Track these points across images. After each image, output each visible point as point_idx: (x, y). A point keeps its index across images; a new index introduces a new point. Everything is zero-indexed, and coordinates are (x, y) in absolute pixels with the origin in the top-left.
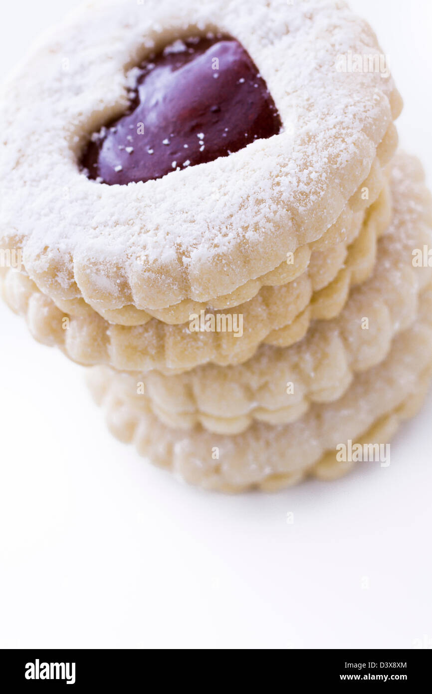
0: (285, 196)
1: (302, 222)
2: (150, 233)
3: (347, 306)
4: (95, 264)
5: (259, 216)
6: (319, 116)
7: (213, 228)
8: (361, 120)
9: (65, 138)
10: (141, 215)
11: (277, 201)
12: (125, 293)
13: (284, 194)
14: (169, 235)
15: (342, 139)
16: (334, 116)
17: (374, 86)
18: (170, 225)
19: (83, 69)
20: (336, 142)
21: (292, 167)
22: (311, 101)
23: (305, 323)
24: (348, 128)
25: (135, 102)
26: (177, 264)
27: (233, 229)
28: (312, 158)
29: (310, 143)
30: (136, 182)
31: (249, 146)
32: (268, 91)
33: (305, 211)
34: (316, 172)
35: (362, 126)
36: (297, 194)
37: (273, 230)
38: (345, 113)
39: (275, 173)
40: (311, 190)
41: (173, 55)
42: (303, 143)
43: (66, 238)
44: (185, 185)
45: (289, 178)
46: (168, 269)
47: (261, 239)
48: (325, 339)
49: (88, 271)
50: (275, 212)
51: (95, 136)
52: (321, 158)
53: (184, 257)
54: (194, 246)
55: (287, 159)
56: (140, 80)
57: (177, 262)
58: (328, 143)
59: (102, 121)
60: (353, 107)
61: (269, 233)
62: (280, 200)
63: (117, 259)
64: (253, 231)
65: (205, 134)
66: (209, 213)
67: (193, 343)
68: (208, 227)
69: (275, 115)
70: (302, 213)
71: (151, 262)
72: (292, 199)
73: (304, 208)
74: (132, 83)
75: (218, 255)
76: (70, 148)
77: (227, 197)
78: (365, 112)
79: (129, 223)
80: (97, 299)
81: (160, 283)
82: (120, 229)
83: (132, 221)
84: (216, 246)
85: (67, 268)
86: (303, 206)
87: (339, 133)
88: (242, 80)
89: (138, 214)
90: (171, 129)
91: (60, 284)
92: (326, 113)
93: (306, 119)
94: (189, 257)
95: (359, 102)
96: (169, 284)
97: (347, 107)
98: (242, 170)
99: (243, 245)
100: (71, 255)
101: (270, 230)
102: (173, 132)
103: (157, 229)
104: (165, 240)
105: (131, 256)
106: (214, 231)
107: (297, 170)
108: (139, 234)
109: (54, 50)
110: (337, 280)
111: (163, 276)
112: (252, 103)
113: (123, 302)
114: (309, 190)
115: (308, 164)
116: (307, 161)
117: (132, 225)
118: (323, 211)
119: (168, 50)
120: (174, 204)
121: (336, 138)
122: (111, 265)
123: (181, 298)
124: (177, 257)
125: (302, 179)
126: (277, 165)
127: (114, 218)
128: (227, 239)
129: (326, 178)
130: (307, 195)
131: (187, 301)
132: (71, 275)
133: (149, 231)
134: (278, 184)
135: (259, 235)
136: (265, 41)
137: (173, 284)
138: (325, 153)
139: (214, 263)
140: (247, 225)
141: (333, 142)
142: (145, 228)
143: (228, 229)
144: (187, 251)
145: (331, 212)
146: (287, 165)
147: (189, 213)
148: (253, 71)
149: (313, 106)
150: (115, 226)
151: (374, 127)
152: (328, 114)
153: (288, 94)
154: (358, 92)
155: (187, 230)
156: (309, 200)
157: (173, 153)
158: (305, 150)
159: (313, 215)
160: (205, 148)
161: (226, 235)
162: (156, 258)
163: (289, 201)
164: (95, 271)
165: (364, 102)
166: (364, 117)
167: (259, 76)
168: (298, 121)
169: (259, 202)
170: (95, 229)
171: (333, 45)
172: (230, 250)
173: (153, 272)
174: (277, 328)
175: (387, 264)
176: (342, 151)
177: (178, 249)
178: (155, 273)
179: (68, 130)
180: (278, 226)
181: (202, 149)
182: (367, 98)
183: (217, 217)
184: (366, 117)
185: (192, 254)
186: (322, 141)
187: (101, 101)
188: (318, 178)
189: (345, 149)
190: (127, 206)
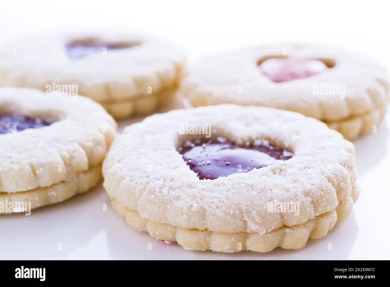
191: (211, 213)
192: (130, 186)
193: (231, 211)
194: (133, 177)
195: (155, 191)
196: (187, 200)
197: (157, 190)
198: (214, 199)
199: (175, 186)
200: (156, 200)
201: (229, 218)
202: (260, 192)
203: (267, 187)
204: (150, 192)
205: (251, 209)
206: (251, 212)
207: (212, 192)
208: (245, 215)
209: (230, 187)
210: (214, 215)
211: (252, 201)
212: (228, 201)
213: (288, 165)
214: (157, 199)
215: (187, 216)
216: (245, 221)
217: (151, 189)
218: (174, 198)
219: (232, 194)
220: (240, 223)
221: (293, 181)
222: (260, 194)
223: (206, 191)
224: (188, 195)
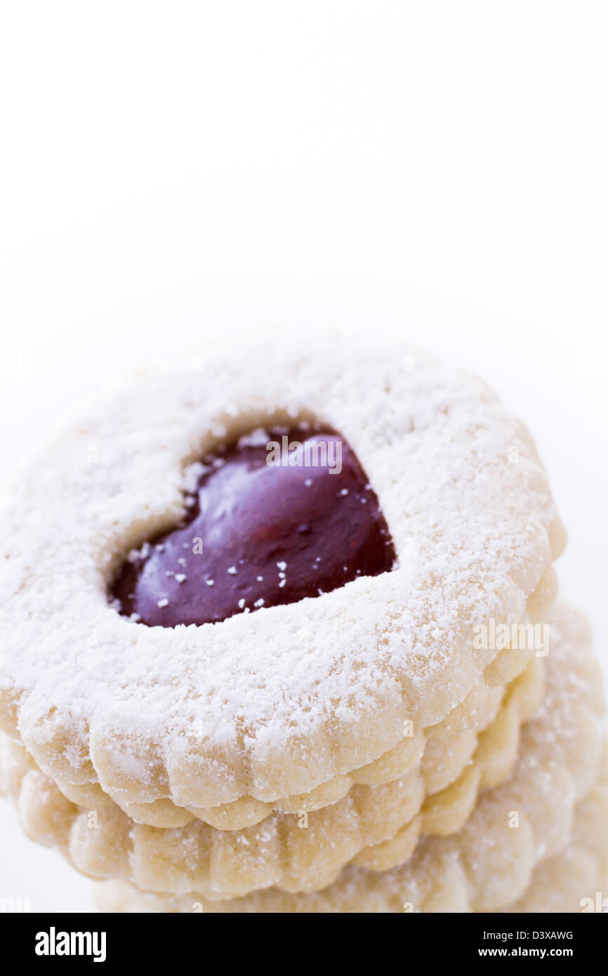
0: (395, 659)
1: (416, 698)
2: (201, 698)
3: (472, 818)
4: (120, 737)
5: (356, 686)
6: (449, 550)
7: (291, 698)
8: (507, 560)
9: (92, 555)
10: (189, 672)
11: (383, 665)
12: (160, 781)
13: (393, 657)
14: (228, 703)
15: (479, 584)
16: (469, 552)
17: (529, 514)
18: (230, 689)
19: (124, 460)
20: (471, 588)
21: (406, 619)
22: (439, 528)
23: (412, 839)
24: (489, 569)
25: (193, 512)
26: (235, 745)
27: (318, 701)
28: (436, 608)
29: (435, 588)
30: (187, 625)
31: (349, 585)
32: (379, 510)
33: (421, 682)
34: (440, 629)
35: (509, 567)
36: (411, 657)
37: (374, 706)
38: (486, 548)
39: (382, 626)
40: (432, 653)
41: (250, 449)
42: (425, 586)
43: (82, 697)
44: (254, 634)
45: (402, 635)
46: (222, 751)
47: (357, 719)
48: (438, 862)
49: (110, 747)
50: (379, 682)
51: (134, 556)
52: (448, 610)
53: (246, 737)
54: (262, 722)
55: (401, 608)
56: (203, 481)
57: (236, 743)
58: (459, 589)
59: (145, 535)
60: (497, 541)
61: (369, 710)
62: (387, 664)
63: (152, 732)
64: (347, 706)
65: (288, 563)
66: (287, 677)
67: (251, 859)
68: (284, 697)
69: (387, 543)
70: (417, 686)
71: (199, 741)
72: (404, 665)
73: (420, 679)
74: (191, 485)
75: (295, 738)
76: (98, 569)
77: (312, 656)
78: (514, 548)
79: (173, 682)
80: (120, 787)
81: (210, 771)
82: (159, 690)
83: (176, 681)
84: (293, 724)
85: (80, 740)
86: (418, 676)
87: (476, 575)
88: (344, 492)
89: (187, 672)
90: (241, 553)
91: (68, 762)
92: (459, 546)
93: (431, 553)
94: (254, 737)
95: (505, 534)
96: (222, 773)
97: (488, 539)
98: (336, 619)
99: (331, 725)
100: (88, 722)
101: (371, 706)
102: (243, 558)
103: (211, 694)
104: (222, 710)
105: (172, 729)
106: (291, 703)
107: (414, 624)
108: (185, 699)
109: (86, 430)
110: (460, 781)
111: (215, 761)
112: (357, 525)
113: (156, 794)
114: (429, 654)
115: (430, 616)
116: (427, 612)
117: (176, 685)
118: (447, 684)
119: (245, 441)
120: (238, 659)
121: (471, 582)
122: (142, 740)
123: (238, 794)
124: (237, 736)
125: (419, 637)
126: (387, 614)
127: (152, 674)
128: (308, 715)
129: (454, 638)
130: (426, 661)
131: (246, 799)
132: (85, 751)
133: (200, 695)
134: (386, 642)
135: (355, 713)
136: (380, 440)
137: (229, 774)
138: (455, 603)
139: (288, 749)
140: (338, 697)
141: (467, 588)
142: (195, 691)
143: (312, 701)
144: (251, 729)
145: (458, 686)
146: (400, 615)
147: (258, 674)
148: (360, 480)
149: (442, 535)
150: (153, 686)
151: (525, 571)
152: (461, 548)
153: (408, 516)
154: (506, 520)
155: (253, 698)
156: (428, 667)
157: (241, 588)
158: (427, 595)
159: (433, 689)
160: (286, 584)
161: (307, 710)
162: (206, 735)
163: (400, 667)
164: (119, 748)
165: (513, 535)
166: (511, 556)
167: (368, 487)
168: (420, 555)
169: (358, 665)
170: (124, 687)
171: (474, 453)
172: (311, 732)
173: (201, 754)
174: (371, 845)
175: (533, 762)
176: (478, 601)
177: (238, 724)
178: (204, 756)
179: (97, 544)
180: (381, 701)
181: (282, 584)
182: (517, 529)
183: (298, 683)
184: (515, 555)
185: (258, 734)
186: (451, 585)
187: (147, 507)
188: (442, 636)
189: (483, 599)
190: (171, 657)
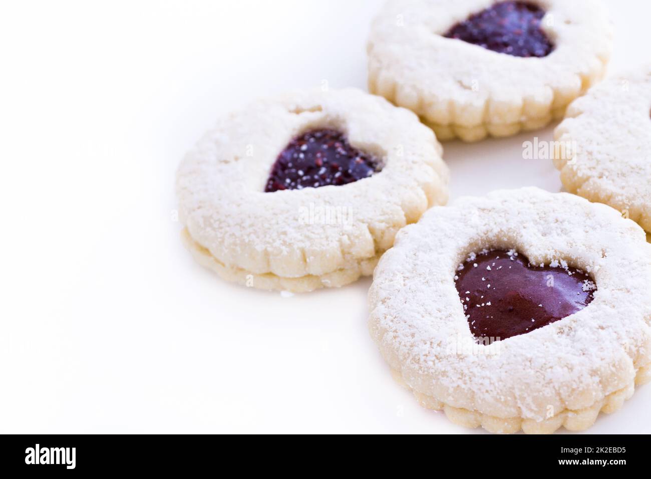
191: (480, 397)
192: (393, 346)
193: (502, 397)
194: (397, 332)
195: (419, 359)
196: (454, 379)
197: (422, 358)
198: (484, 378)
199: (442, 355)
200: (420, 372)
201: (500, 405)
202: (538, 370)
203: (547, 363)
204: (414, 359)
205: (526, 395)
206: (525, 398)
207: (483, 368)
208: (519, 402)
209: (505, 362)
210: (483, 400)
211: (527, 384)
212: (500, 383)
213: (580, 320)
214: (421, 370)
215: (453, 397)
216: (519, 407)
217: (416, 355)
218: (439, 373)
219: (506, 372)
220: (513, 410)
221: (580, 351)
222: (538, 374)
223: (476, 365)
224: (456, 371)
